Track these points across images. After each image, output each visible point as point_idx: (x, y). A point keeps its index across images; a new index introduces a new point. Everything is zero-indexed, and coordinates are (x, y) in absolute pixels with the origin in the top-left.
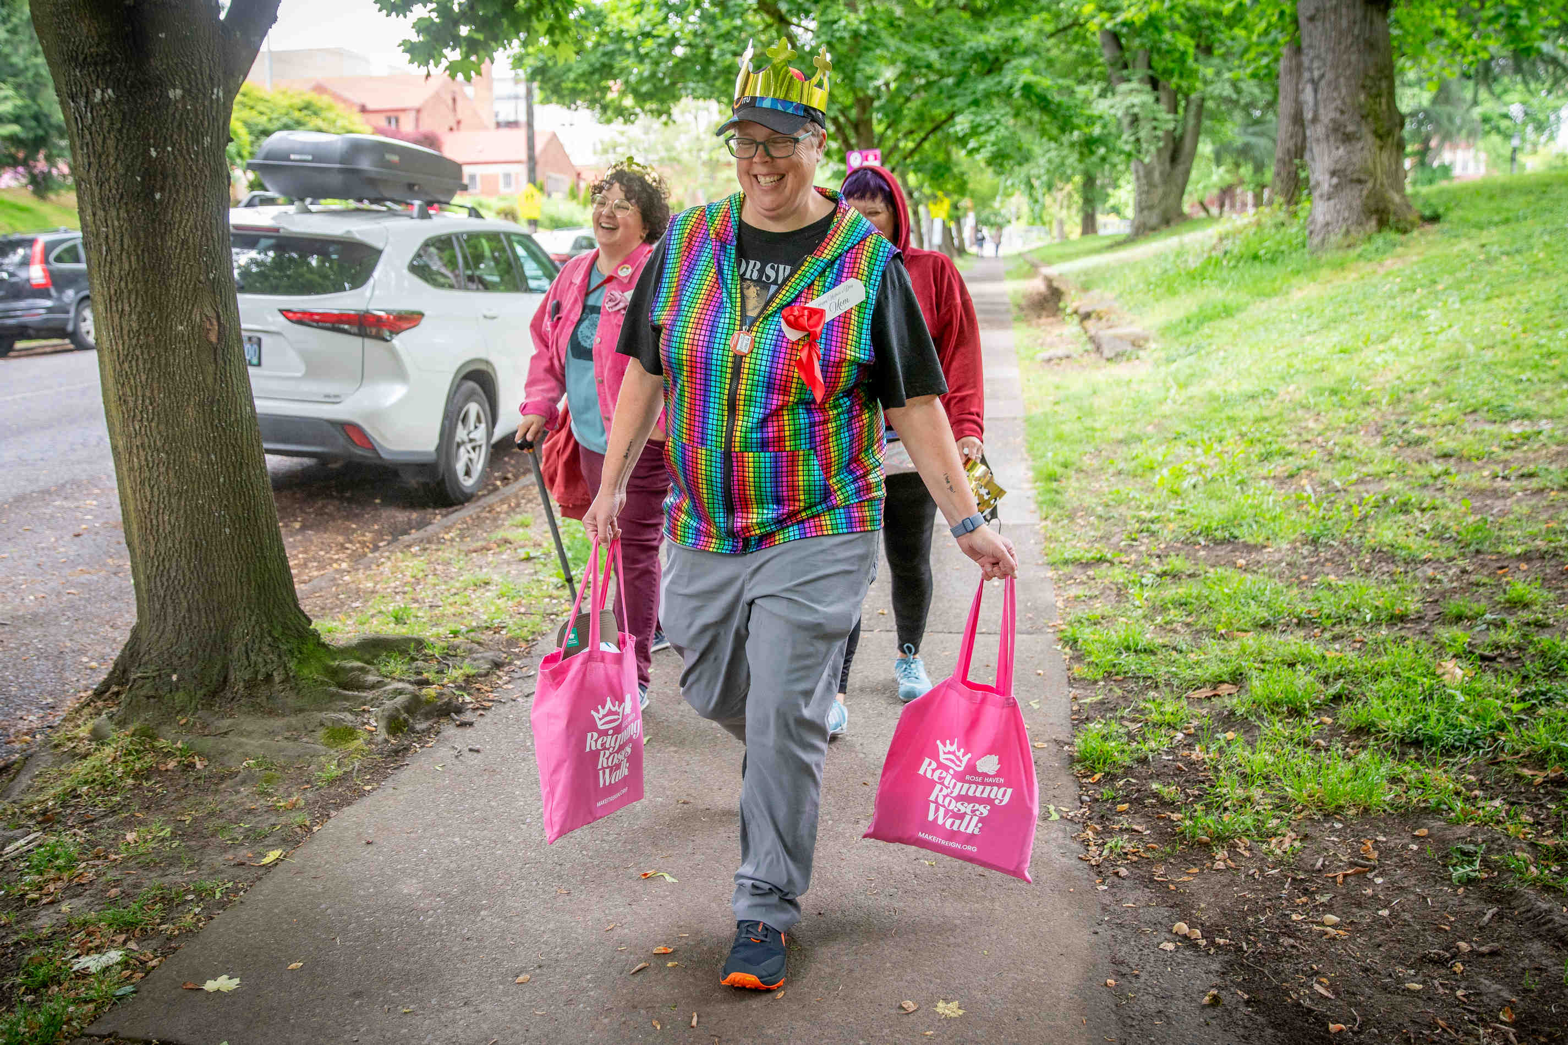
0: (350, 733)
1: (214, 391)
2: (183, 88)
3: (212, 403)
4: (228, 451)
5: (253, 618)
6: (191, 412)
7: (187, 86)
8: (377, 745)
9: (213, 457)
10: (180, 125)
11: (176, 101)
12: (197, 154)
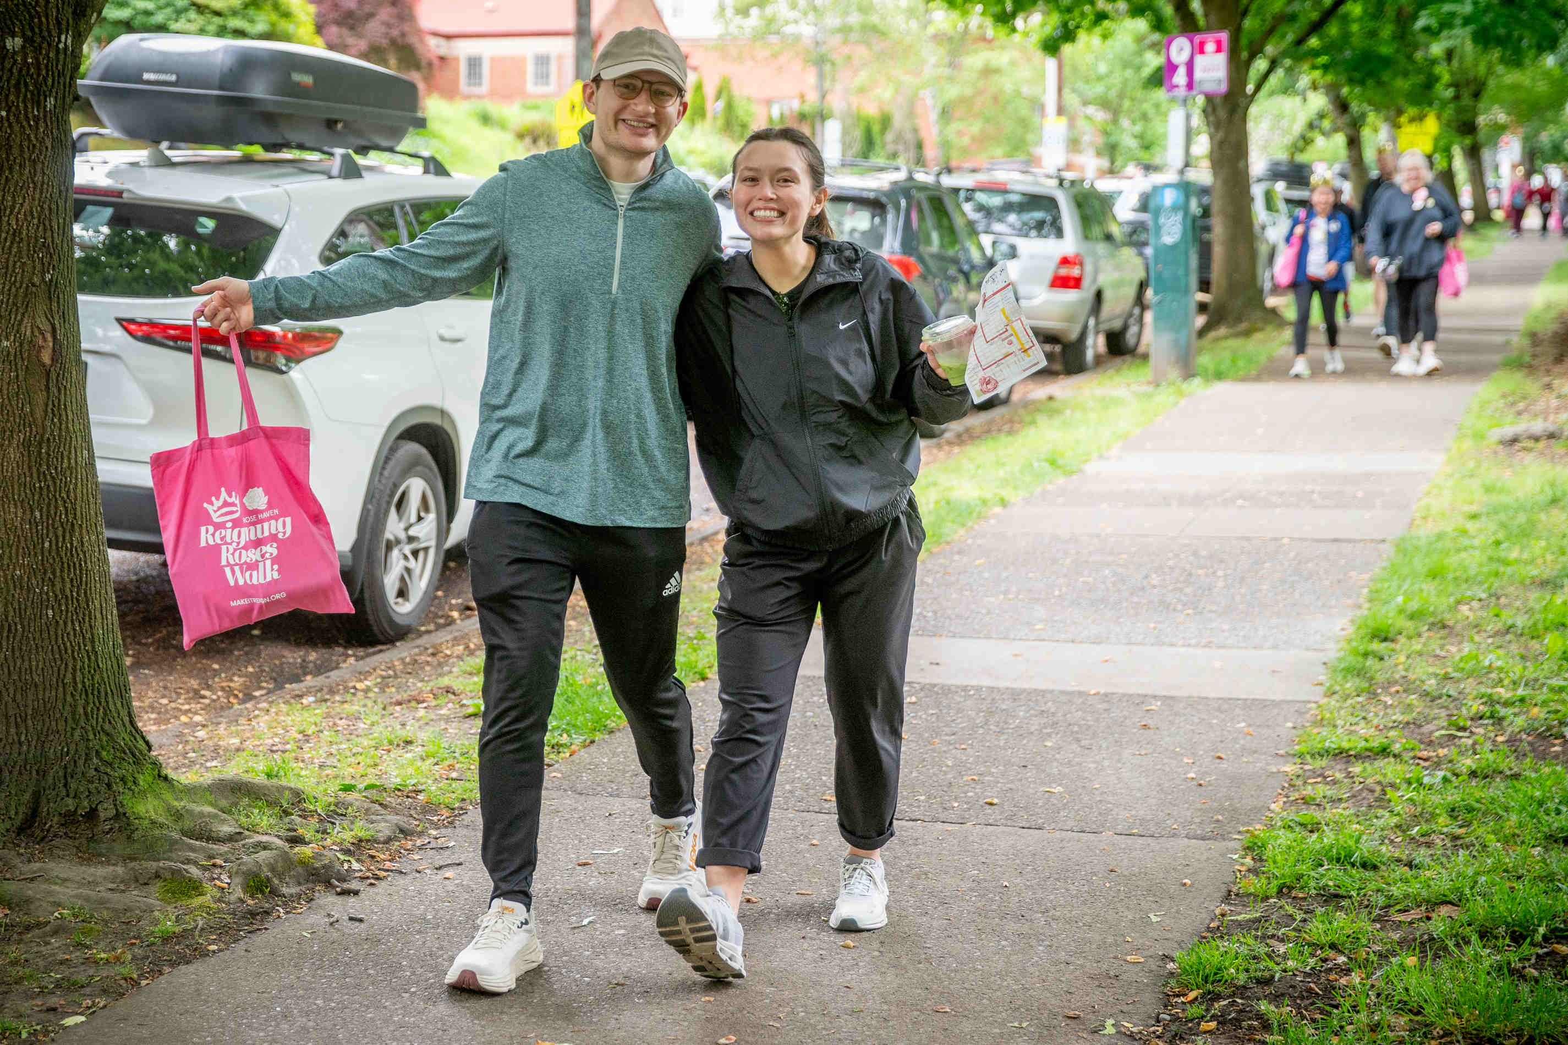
0: (195, 887)
1: (44, 427)
2: (24, 36)
3: (40, 444)
4: (56, 508)
5: (77, 733)
6: (13, 454)
7: (29, 33)
8: (228, 903)
9: (37, 514)
10: (18, 83)
11: (15, 53)
12: (37, 119)
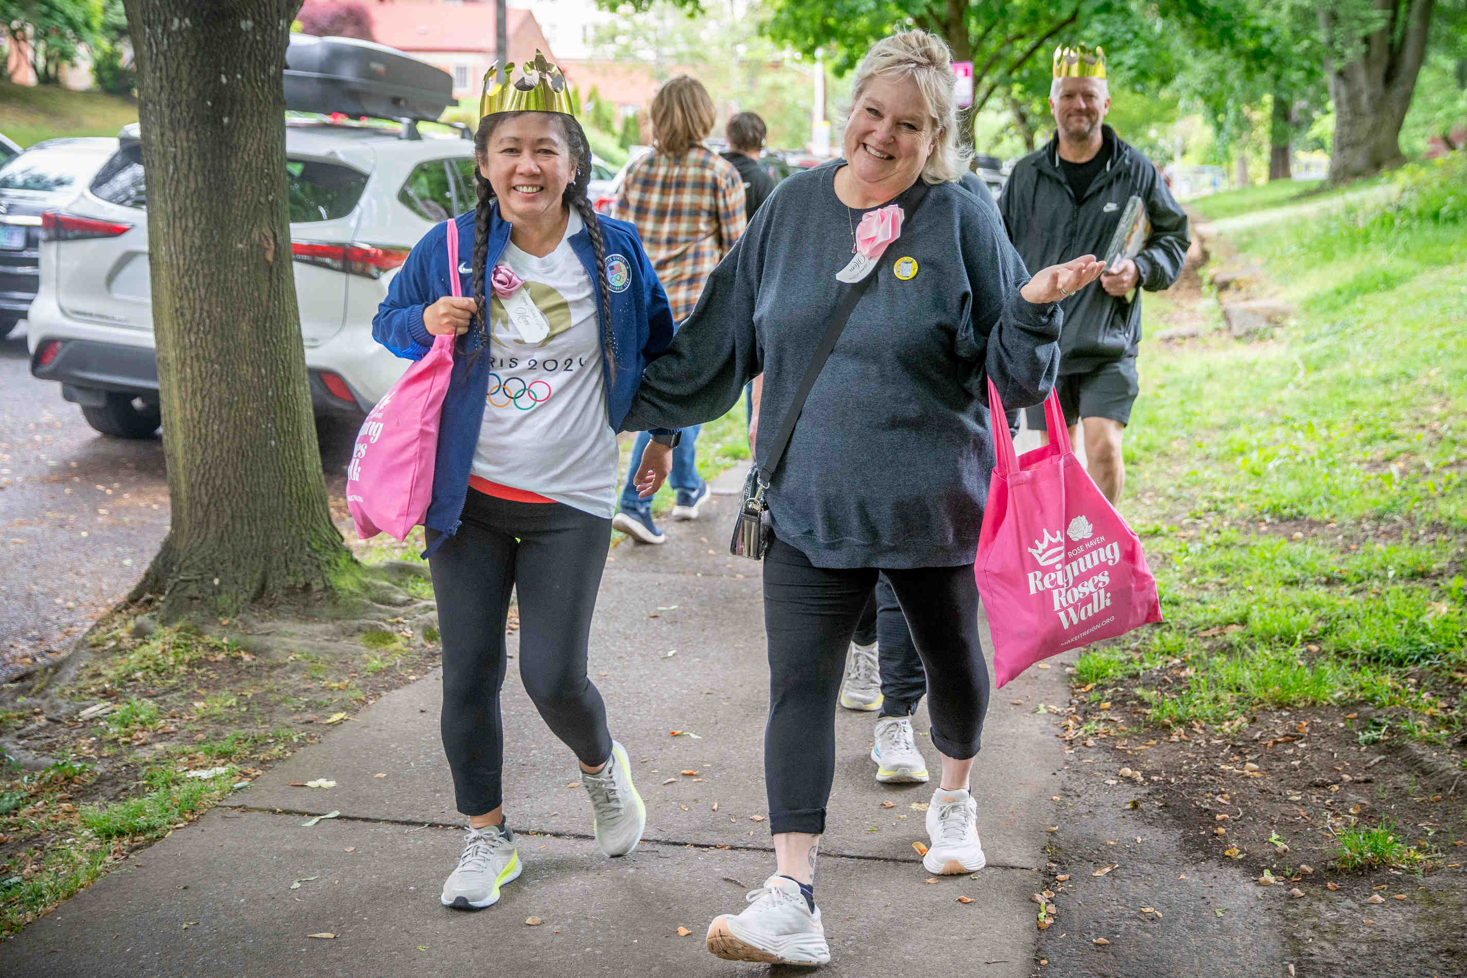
0: (387, 637)
1: (268, 307)
2: (254, 20)
3: (265, 319)
4: (277, 366)
5: (294, 530)
6: (245, 327)
7: (257, 18)
8: (414, 648)
9: (263, 371)
10: (250, 53)
11: (247, 32)
12: (263, 81)
